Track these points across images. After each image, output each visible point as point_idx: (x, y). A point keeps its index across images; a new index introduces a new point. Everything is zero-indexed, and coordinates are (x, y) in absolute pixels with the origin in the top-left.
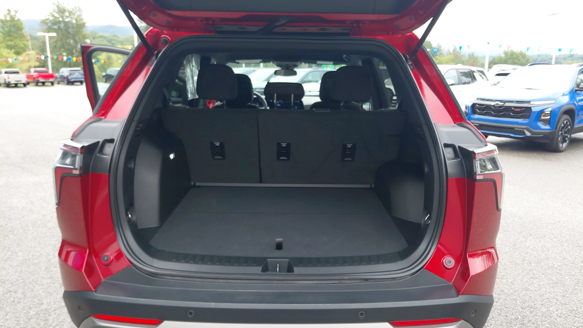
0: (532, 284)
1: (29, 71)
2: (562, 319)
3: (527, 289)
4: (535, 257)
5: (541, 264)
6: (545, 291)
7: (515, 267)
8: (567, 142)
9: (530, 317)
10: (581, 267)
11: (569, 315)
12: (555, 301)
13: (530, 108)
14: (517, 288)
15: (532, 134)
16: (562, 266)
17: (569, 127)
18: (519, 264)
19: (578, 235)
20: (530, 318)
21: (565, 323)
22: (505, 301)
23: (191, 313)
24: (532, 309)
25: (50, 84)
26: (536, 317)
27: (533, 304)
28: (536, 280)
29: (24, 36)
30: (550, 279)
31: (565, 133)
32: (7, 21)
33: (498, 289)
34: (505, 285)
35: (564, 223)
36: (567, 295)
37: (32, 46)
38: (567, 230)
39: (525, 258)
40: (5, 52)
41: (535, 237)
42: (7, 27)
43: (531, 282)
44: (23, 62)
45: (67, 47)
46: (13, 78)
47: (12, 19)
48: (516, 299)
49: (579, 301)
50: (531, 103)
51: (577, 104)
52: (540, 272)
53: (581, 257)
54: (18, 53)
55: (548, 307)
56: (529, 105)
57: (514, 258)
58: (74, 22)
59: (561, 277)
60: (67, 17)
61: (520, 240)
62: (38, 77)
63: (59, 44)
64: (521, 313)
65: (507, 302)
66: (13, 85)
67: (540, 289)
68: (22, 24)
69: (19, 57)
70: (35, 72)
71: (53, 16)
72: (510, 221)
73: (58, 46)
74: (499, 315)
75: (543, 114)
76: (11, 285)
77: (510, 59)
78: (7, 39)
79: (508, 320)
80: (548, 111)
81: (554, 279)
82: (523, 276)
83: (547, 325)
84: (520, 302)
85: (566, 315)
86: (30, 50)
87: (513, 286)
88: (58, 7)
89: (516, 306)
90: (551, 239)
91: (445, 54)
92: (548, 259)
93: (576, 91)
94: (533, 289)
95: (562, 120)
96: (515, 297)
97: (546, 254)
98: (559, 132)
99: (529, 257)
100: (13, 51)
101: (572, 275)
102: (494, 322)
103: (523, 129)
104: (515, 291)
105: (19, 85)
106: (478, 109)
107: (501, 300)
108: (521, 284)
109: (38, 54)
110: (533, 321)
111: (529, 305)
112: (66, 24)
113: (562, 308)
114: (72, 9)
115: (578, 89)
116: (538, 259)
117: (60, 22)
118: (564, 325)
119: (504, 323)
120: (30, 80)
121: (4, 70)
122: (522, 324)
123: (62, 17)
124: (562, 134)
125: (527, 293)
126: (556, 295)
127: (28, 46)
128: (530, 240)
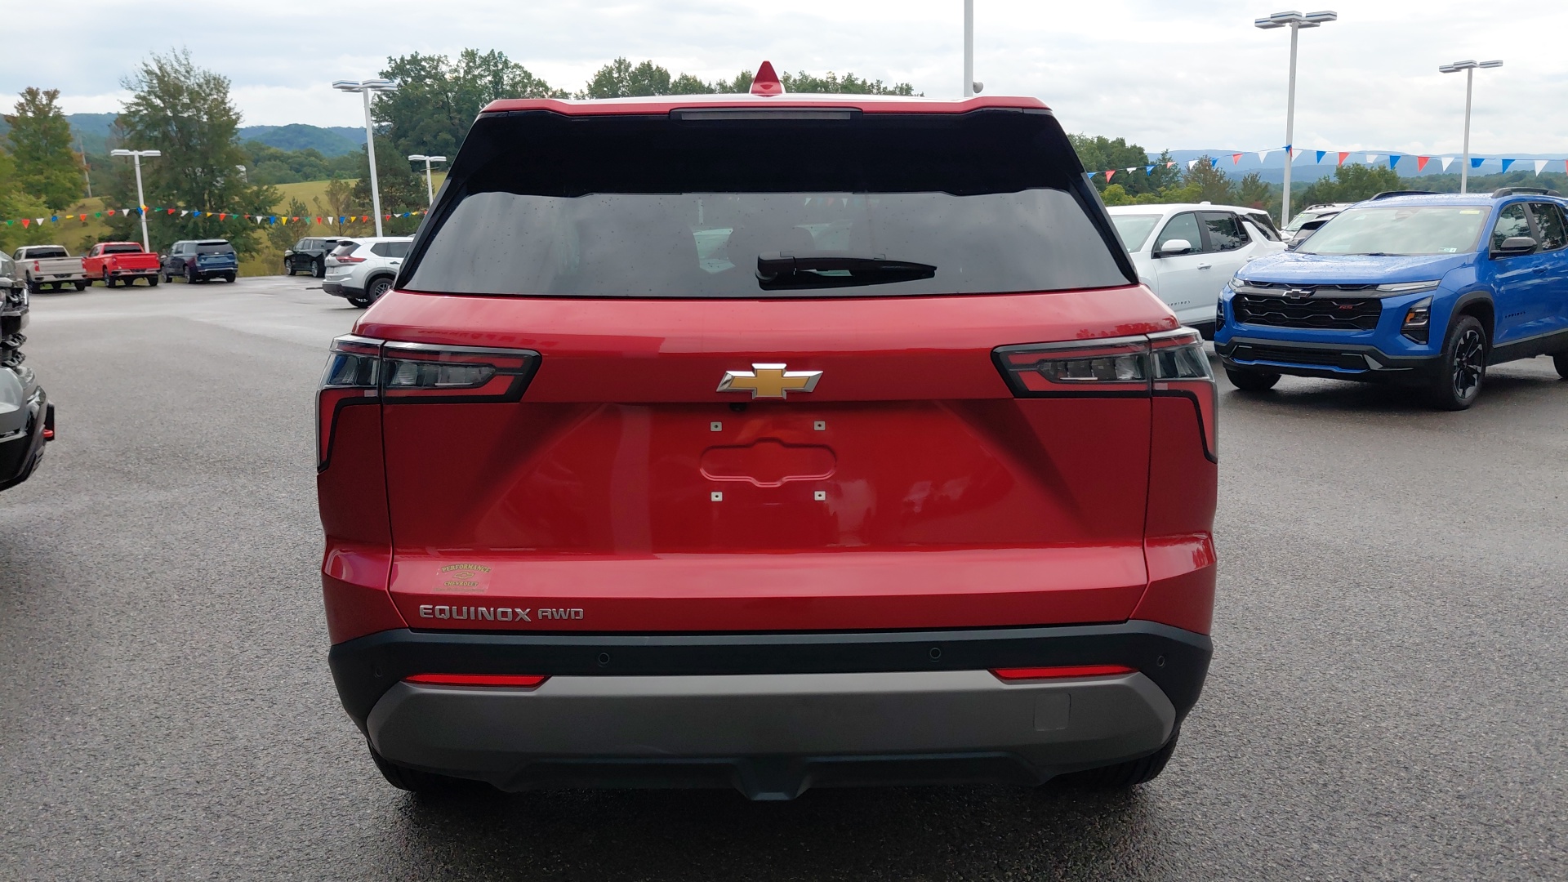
0: (1346, 679)
1: (89, 249)
2: (1404, 742)
3: (1334, 690)
4: (1361, 628)
5: (1373, 641)
6: (1376, 692)
7: (1312, 648)
8: (1476, 383)
9: (1333, 740)
10: (1466, 644)
11: (1421, 735)
12: (1395, 709)
13: (1378, 300)
14: (1310, 688)
15: (1385, 367)
16: (1422, 643)
17: (1480, 347)
18: (1321, 642)
19: (1473, 583)
20: (1334, 742)
21: (1411, 749)
22: (1280, 712)
23: (604, 658)
24: (1340, 726)
25: (146, 282)
26: (1347, 739)
27: (1343, 716)
28: (1358, 671)
29: (71, 158)
30: (1390, 670)
31: (1471, 361)
32: (26, 120)
33: (1268, 690)
34: (1285, 682)
35: (1441, 561)
36: (1426, 698)
37: (91, 185)
38: (1447, 573)
39: (1337, 631)
40: (22, 201)
41: (1368, 589)
42: (27, 137)
43: (1344, 676)
44: (69, 226)
45: (186, 186)
46: (49, 269)
47: (41, 112)
48: (1305, 709)
49: (1449, 708)
50: (1381, 287)
51: (1496, 289)
52: (1369, 657)
53: (1470, 626)
54: (56, 205)
55: (1376, 722)
56: (1373, 294)
57: (1312, 631)
58: (205, 118)
59: (1418, 664)
60: (187, 107)
61: (1330, 596)
62: (115, 263)
63: (166, 177)
64: (1315, 733)
65: (1285, 713)
66: (50, 287)
67: (1364, 689)
68: (66, 126)
69: (59, 214)
70: (105, 252)
71: (150, 105)
72: (1312, 558)
73: (163, 183)
74: (1264, 737)
75: (1411, 316)
76: (156, 705)
77: (1354, 188)
78: (26, 167)
79: (1282, 745)
80: (1421, 307)
81: (1400, 668)
82: (1329, 665)
83: (1371, 754)
84: (1315, 714)
85: (1415, 735)
86: (87, 196)
87: (1301, 684)
88: (161, 79)
89: (1304, 721)
90: (1406, 593)
91: (1182, 180)
92: (1392, 632)
93: (1494, 256)
94: (1347, 689)
95: (1460, 328)
96: (1305, 704)
97: (1389, 621)
98: (1452, 360)
99: (1348, 628)
100: (44, 198)
101: (1443, 660)
102: (1250, 749)
103: (1363, 353)
104: (1306, 694)
105: (64, 286)
106: (1247, 307)
107: (1271, 710)
108: (1322, 679)
109: (108, 205)
110: (1339, 747)
111: (1334, 719)
112: (183, 124)
113: (1409, 721)
114: (200, 86)
115: (1499, 251)
116: (1367, 632)
117: (167, 120)
118: (1407, 753)
119: (1273, 752)
120: (92, 274)
121: (24, 249)
122: (1314, 753)
123: (173, 107)
124: (1460, 364)
125: (1333, 696)
126: (1400, 699)
127: (84, 183)
128: (1355, 595)
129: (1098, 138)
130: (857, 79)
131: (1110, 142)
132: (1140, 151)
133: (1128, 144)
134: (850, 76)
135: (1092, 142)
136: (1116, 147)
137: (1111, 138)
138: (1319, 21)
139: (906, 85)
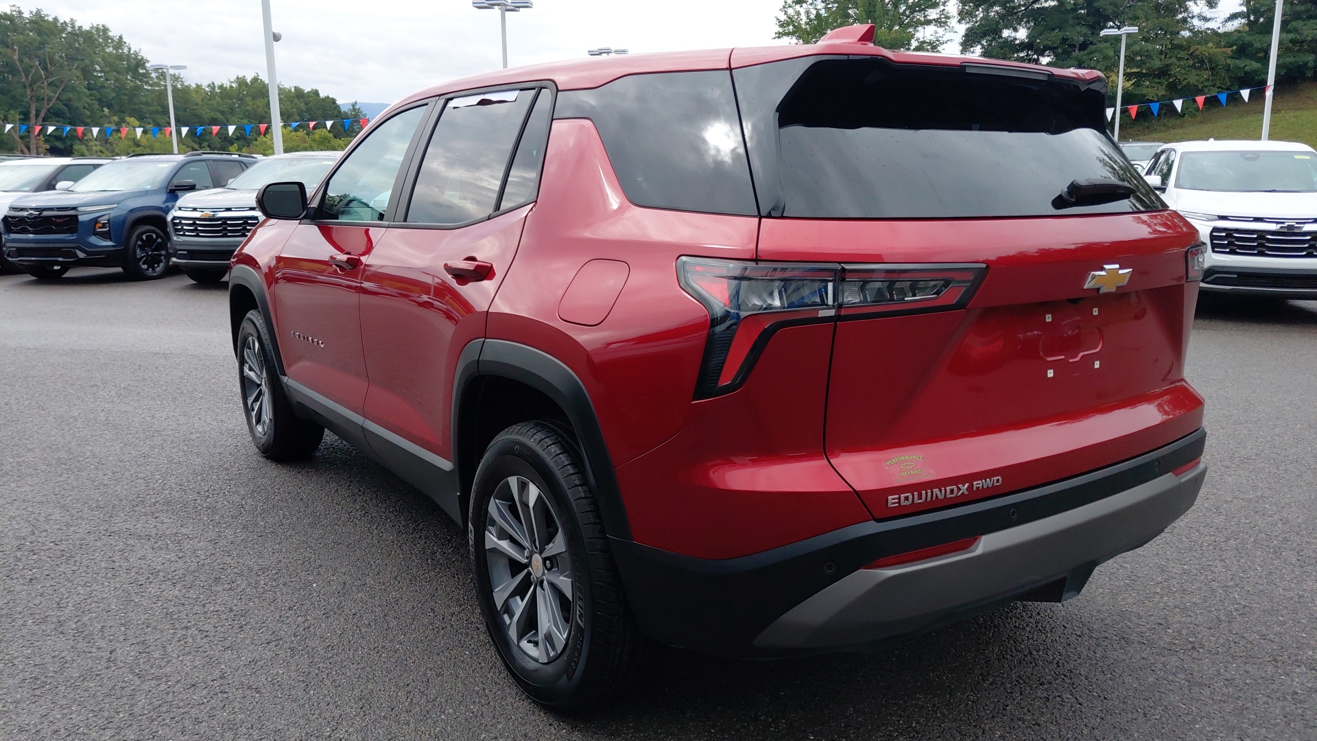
129: (296, 88)
130: (47, 15)
131: (306, 92)
132: (333, 101)
133: (322, 95)
134: (38, 12)
135: (290, 91)
136: (312, 97)
137: (307, 89)
138: (519, 7)
139: (103, 26)
